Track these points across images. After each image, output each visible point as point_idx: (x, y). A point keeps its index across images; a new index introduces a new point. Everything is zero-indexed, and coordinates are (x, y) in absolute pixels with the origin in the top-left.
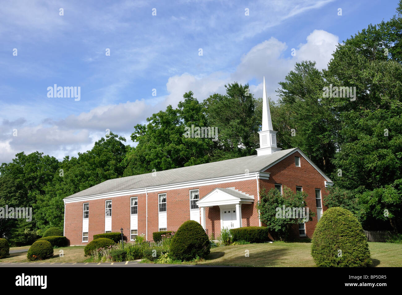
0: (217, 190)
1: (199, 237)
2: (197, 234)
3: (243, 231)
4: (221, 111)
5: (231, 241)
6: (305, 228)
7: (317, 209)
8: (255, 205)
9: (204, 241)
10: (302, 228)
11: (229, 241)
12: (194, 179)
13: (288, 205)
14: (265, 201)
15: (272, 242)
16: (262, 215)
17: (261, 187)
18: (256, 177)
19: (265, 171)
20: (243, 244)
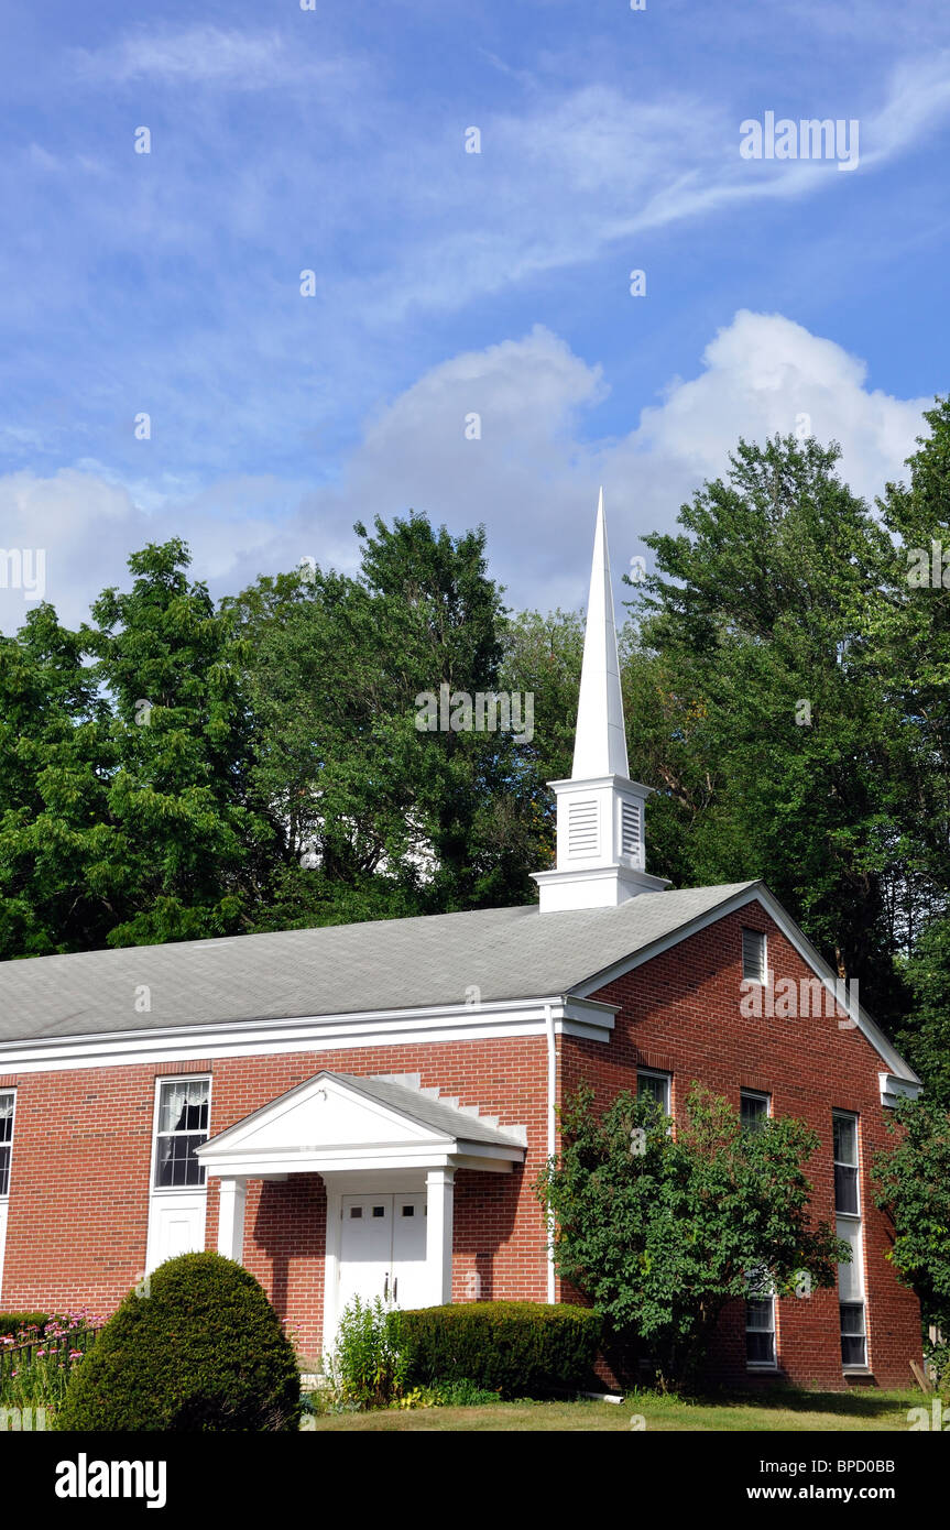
0: (325, 1083)
1: (249, 1358)
2: (238, 1336)
3: (464, 1324)
4: (330, 658)
5: (396, 1384)
6: (774, 1326)
7: (838, 1224)
8: (529, 1177)
9: (272, 1384)
10: (759, 1325)
11: (386, 1382)
12: (191, 1018)
13: (719, 1189)
14: (590, 1159)
15: (616, 1399)
16: (572, 1241)
17: (567, 1081)
18: (546, 1022)
19: (594, 996)
20: (464, 1403)
